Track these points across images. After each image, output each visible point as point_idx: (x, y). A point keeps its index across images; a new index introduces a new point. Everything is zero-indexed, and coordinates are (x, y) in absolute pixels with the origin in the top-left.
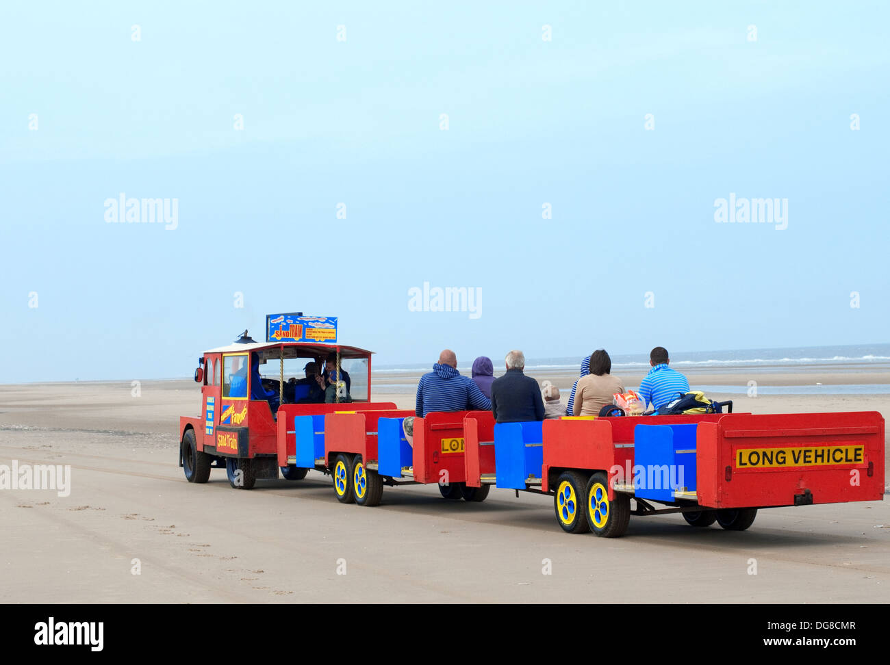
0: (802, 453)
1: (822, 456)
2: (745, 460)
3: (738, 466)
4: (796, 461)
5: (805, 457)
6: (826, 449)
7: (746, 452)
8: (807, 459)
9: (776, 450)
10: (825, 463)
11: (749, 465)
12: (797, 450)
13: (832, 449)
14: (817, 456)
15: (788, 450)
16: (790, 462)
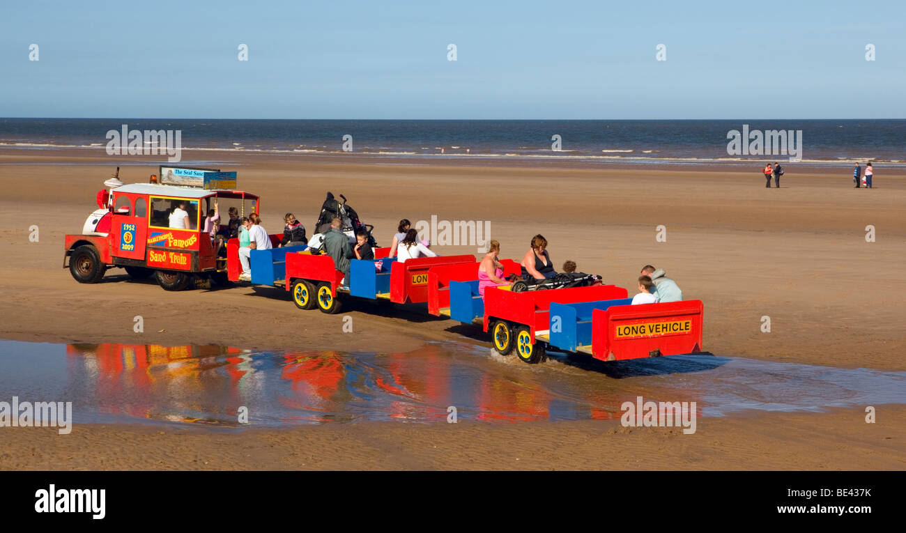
0: (655, 327)
1: (666, 328)
2: (622, 332)
3: (618, 336)
4: (651, 332)
5: (656, 328)
6: (668, 323)
7: (622, 327)
8: (658, 330)
9: (639, 325)
10: (668, 332)
11: (624, 335)
12: (651, 324)
13: (672, 323)
14: (663, 328)
15: (647, 325)
16: (648, 334)
